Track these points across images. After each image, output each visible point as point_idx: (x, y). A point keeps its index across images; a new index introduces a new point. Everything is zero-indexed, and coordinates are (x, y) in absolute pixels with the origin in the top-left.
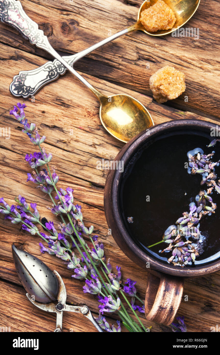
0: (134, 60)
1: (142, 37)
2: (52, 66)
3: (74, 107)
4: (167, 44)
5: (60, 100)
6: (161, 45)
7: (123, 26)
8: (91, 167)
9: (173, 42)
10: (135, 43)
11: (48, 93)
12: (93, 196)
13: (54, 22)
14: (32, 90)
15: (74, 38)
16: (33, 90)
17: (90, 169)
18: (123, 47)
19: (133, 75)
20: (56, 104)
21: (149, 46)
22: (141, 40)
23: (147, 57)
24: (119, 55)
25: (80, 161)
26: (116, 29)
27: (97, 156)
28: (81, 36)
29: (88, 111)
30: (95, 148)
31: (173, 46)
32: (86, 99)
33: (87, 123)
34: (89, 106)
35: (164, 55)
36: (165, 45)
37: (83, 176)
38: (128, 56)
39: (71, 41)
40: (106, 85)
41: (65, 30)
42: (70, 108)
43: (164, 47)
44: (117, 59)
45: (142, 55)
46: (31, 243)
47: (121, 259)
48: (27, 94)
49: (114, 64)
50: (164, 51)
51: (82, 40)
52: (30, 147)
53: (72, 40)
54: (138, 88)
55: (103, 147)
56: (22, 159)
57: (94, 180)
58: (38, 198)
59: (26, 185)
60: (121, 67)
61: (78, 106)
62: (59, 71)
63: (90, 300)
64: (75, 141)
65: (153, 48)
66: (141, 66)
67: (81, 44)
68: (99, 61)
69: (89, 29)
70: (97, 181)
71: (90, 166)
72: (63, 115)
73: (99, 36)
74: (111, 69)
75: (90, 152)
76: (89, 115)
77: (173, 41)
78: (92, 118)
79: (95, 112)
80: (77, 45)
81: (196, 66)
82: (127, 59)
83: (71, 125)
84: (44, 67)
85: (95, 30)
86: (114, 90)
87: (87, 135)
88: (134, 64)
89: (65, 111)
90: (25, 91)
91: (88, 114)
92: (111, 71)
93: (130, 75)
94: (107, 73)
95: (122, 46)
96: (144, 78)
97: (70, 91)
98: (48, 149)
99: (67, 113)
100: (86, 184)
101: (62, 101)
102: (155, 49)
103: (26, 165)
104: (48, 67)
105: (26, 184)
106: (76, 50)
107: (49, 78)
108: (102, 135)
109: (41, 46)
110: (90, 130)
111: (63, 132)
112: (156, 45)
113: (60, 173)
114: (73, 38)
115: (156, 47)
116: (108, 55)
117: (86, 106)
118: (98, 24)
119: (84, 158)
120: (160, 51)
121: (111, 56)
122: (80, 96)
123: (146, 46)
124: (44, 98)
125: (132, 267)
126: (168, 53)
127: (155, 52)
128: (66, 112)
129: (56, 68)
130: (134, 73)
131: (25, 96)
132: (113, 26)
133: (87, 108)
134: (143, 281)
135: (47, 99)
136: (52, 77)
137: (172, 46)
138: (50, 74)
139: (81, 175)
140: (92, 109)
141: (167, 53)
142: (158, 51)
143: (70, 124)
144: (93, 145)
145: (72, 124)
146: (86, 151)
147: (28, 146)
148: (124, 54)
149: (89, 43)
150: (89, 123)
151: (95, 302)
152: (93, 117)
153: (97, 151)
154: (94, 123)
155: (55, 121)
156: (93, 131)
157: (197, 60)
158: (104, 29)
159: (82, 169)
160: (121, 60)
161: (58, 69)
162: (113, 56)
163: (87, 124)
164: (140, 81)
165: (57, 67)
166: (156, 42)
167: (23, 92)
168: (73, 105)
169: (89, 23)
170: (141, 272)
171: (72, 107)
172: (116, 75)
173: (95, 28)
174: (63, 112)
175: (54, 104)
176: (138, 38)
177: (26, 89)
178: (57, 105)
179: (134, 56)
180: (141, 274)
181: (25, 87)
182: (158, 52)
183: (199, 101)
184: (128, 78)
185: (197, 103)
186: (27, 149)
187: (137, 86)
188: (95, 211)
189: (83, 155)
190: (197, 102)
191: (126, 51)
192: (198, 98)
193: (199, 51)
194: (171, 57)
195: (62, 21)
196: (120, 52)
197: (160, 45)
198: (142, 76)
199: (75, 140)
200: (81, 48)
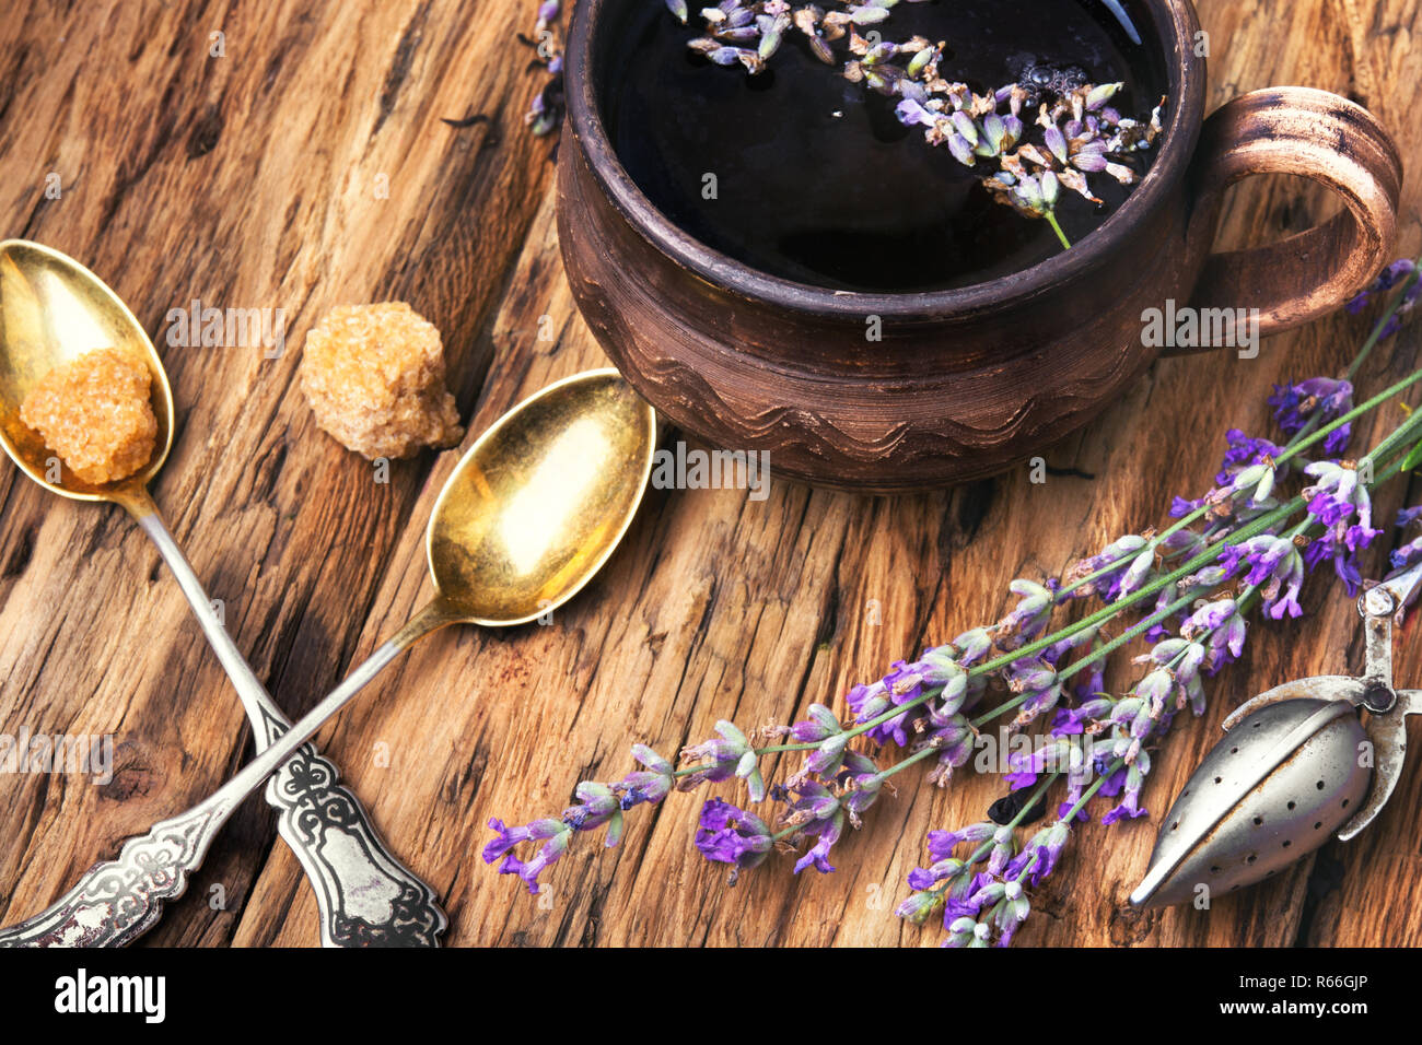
0: (277, 520)
1: (175, 492)
2: (299, 810)
3: (484, 731)
4: (210, 405)
5: (452, 790)
6: (211, 426)
7: (124, 566)
8: (752, 646)
9: (202, 385)
10: (198, 523)
11: (421, 837)
12: (874, 642)
13: (97, 832)
14: (410, 894)
15: (170, 749)
16: (409, 890)
17: (757, 647)
18: (216, 559)
19: (339, 539)
20: (471, 802)
21: (213, 473)
22: (186, 500)
23: (261, 477)
24: (254, 573)
25: (728, 690)
26: (135, 594)
27: (701, 628)
28: (162, 719)
29: (503, 676)
30: (663, 637)
31: (217, 382)
32: (446, 689)
33: (554, 677)
34: (479, 677)
35: (255, 420)
36: (213, 413)
37: (789, 674)
38: (258, 539)
39: (186, 758)
40: (385, 616)
41: (136, 787)
42: (489, 744)
43: (219, 417)
44: (267, 583)
45: (254, 493)
46: (1107, 872)
47: (1136, 523)
48: (427, 915)
49: (289, 598)
50: (238, 417)
51: (181, 715)
52: (675, 894)
53: (180, 756)
54: (389, 541)
55: (658, 612)
56: (727, 924)
57: (807, 632)
58: (900, 848)
59: (848, 901)
60: (302, 578)
61: (481, 714)
62: (326, 783)
63: (1328, 630)
64: (637, 716)
65: (224, 460)
66: (300, 497)
67: (200, 722)
68: (275, 656)
69: (132, 697)
70: (808, 622)
71: (746, 651)
72: (520, 777)
73: (165, 652)
74: (310, 619)
75: (686, 654)
76: (520, 673)
77: (194, 385)
78: (531, 661)
79: (504, 653)
80: (203, 738)
81: (304, 304)
82: (269, 547)
83: (567, 739)
84: (305, 845)
85: (137, 674)
86: (408, 584)
87: (605, 677)
88: (291, 523)
89: (503, 769)
90: (414, 920)
91: (516, 676)
92: (319, 625)
93: (337, 551)
94: (326, 646)
95: (213, 566)
96: (352, 499)
97: (413, 752)
98: (680, 821)
99: (511, 760)
100: (826, 664)
101: (461, 778)
102: (227, 451)
103: (754, 906)
104: (306, 826)
105: (842, 904)
106: (226, 740)
107: (358, 826)
108: (606, 620)
109: (195, 847)
110: (583, 667)
111: (598, 764)
112: (212, 443)
113: (785, 767)
114: (175, 754)
115: (221, 450)
116: (250, 614)
117: (481, 687)
118: (109, 663)
119: (713, 676)
120: (238, 435)
121: (254, 605)
122: (433, 711)
123: (213, 484)
124: (444, 855)
125: (1163, 482)
126: (246, 401)
127: (239, 452)
128: (505, 763)
129: (311, 795)
130: (331, 535)
131: (436, 923)
132: (123, 602)
133: (487, 680)
134: (1216, 438)
135: (450, 840)
136: (352, 811)
137: (216, 388)
138: (339, 819)
139: (787, 684)
140: (494, 663)
141: (248, 407)
142: (234, 443)
143: (562, 743)
144: (654, 647)
145: (560, 735)
146: (682, 669)
147: (667, 903)
148: (247, 556)
149: (198, 687)
150: (552, 669)
151: (1333, 611)
152: (526, 657)
153: (679, 629)
154: (552, 650)
155: (550, 799)
156: (589, 656)
157: (279, 296)
158: (134, 637)
159: (762, 678)
160: (274, 569)
161: (313, 787)
162: (257, 597)
163: (558, 679)
164: (361, 520)
165: (303, 792)
166: (200, 443)
167: (421, 932)
168: (478, 733)
169: (106, 694)
170: (1183, 445)
171: (486, 737)
172: (338, 609)
173: (127, 675)
174: (506, 775)
175: (471, 812)
176: (181, 510)
177: (404, 917)
178: (476, 800)
179: (259, 519)
180: (1189, 447)
181: (398, 922)
182: (242, 443)
183: (448, 304)
184: (348, 566)
185: (454, 313)
186: (680, 906)
187: (385, 538)
188: (939, 629)
189: (697, 679)
190: (450, 312)
191: (237, 547)
192: (437, 304)
193: (239, 295)
194: (263, 394)
195: (93, 800)
196: (240, 571)
197: (211, 431)
198: (342, 504)
199: (631, 715)
200: (217, 719)
